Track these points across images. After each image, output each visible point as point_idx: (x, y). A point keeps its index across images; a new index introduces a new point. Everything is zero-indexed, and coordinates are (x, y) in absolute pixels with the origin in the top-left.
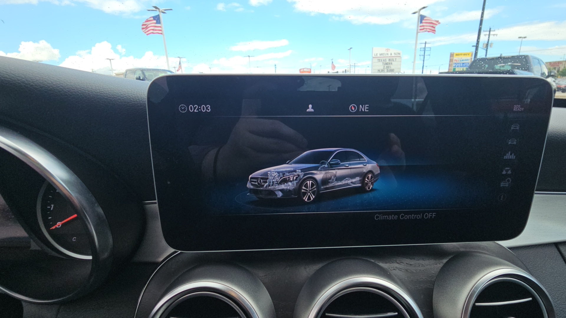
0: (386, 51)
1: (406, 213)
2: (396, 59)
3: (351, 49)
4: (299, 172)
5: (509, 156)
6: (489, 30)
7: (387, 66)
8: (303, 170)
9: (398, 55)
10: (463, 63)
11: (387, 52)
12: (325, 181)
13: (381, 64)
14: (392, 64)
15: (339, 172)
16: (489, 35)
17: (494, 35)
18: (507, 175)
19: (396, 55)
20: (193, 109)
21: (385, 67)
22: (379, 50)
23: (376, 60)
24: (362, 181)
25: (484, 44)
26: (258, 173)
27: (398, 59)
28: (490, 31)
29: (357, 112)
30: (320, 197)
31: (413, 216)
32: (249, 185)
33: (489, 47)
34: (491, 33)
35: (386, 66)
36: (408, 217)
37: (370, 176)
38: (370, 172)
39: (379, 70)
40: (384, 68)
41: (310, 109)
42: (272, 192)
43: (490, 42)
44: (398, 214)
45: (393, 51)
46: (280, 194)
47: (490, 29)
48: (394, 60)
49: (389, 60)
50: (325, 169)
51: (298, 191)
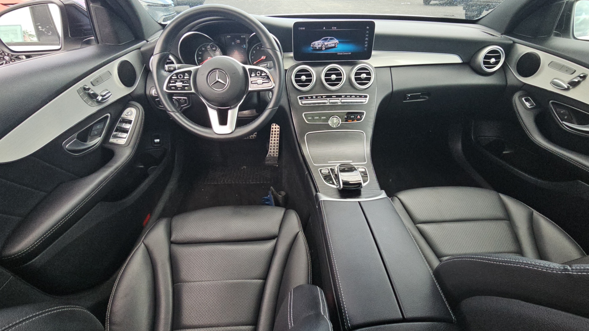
1: (345, 53)
4: (322, 43)
5: (367, 39)
8: (323, 42)
12: (327, 45)
15: (330, 43)
18: (366, 44)
20: (301, 28)
24: (335, 45)
26: (313, 43)
29: (334, 29)
30: (326, 49)
31: (346, 54)
32: (311, 46)
36: (345, 54)
37: (336, 44)
38: (337, 43)
41: (324, 28)
42: (316, 47)
44: (343, 53)
46: (318, 48)
50: (327, 42)
51: (321, 47)
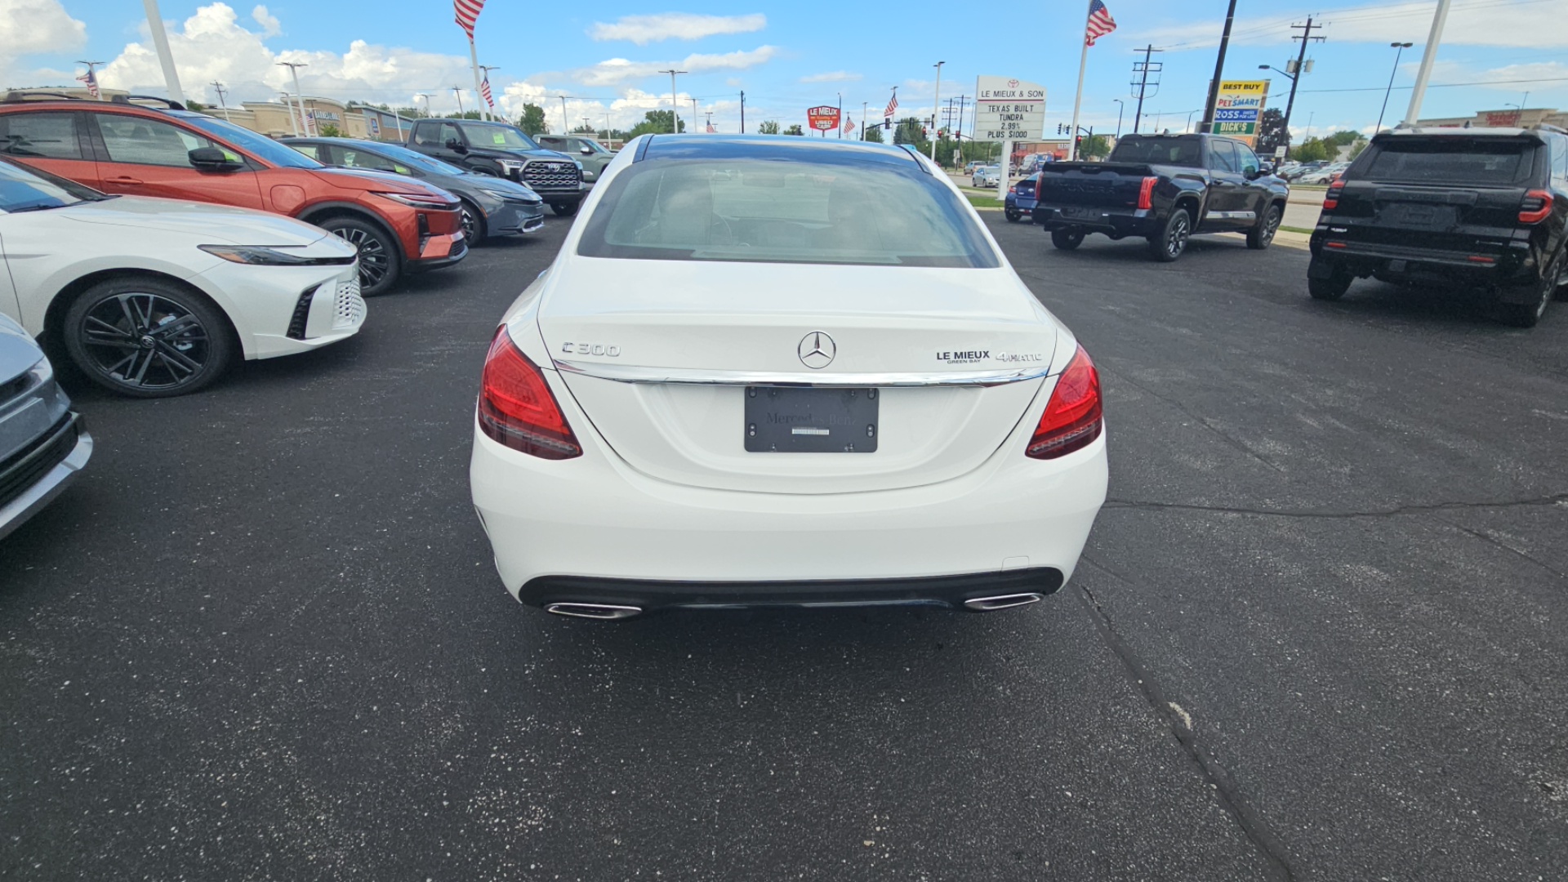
0: (1011, 85)
2: (1032, 106)
3: (942, 65)
6: (1305, 24)
7: (1012, 122)
9: (1037, 98)
10: (1241, 111)
11: (1013, 90)
13: (996, 116)
14: (1022, 118)
16: (1305, 38)
17: (1317, 38)
19: (1032, 98)
21: (1006, 126)
22: (995, 82)
23: (985, 107)
25: (1289, 62)
27: (1037, 105)
28: (1308, 27)
33: (1302, 72)
34: (1312, 32)
35: (1007, 122)
39: (990, 133)
40: (1002, 128)
43: (1305, 58)
45: (1025, 87)
47: (1310, 21)
48: (1029, 108)
49: (1016, 108)
